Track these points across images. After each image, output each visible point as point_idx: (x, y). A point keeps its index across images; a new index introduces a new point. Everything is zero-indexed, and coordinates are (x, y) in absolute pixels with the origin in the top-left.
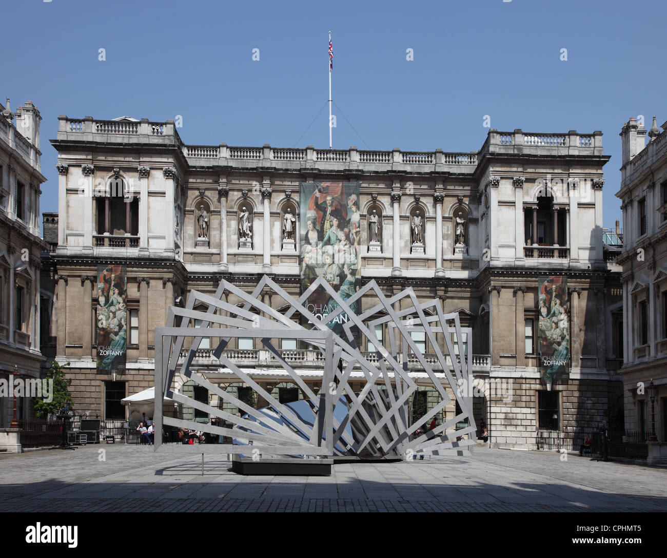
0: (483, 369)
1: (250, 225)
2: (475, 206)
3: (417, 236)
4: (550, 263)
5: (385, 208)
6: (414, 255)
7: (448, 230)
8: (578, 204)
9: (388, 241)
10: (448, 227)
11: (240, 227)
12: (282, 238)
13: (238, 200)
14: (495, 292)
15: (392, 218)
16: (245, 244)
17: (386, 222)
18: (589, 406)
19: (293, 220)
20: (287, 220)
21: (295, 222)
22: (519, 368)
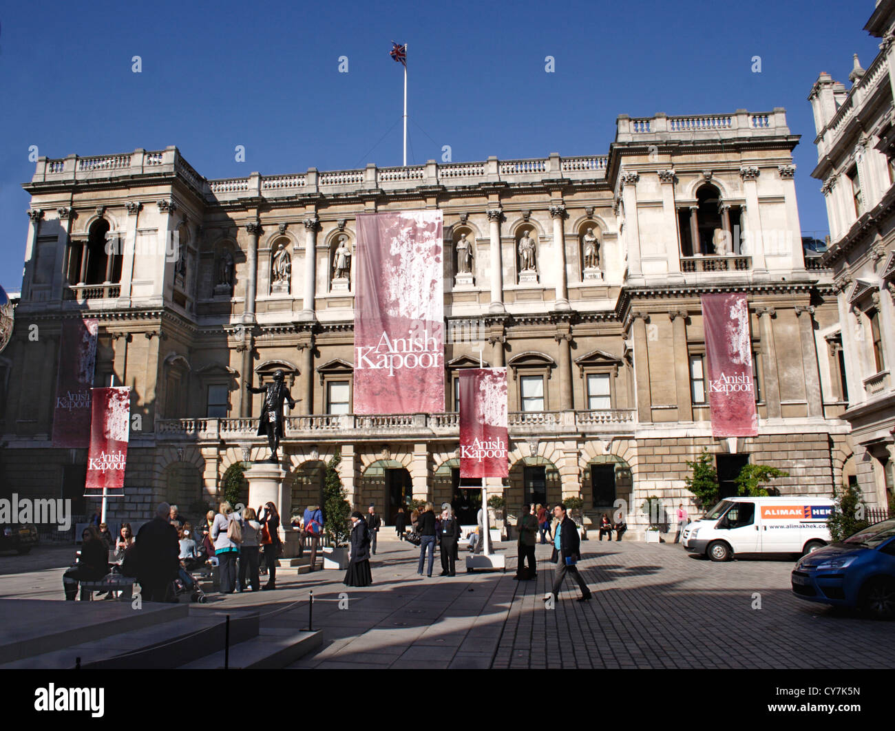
0: (625, 429)
1: (287, 265)
2: (611, 219)
3: (525, 262)
4: (722, 278)
5: (479, 231)
6: (522, 286)
7: (572, 252)
8: (759, 199)
9: (484, 270)
10: (572, 248)
11: (274, 269)
12: (332, 277)
13: (272, 236)
14: (639, 321)
15: (488, 241)
16: (279, 289)
17: (480, 247)
18: (800, 472)
19: (348, 254)
20: (338, 255)
21: (350, 256)
22: (684, 424)
